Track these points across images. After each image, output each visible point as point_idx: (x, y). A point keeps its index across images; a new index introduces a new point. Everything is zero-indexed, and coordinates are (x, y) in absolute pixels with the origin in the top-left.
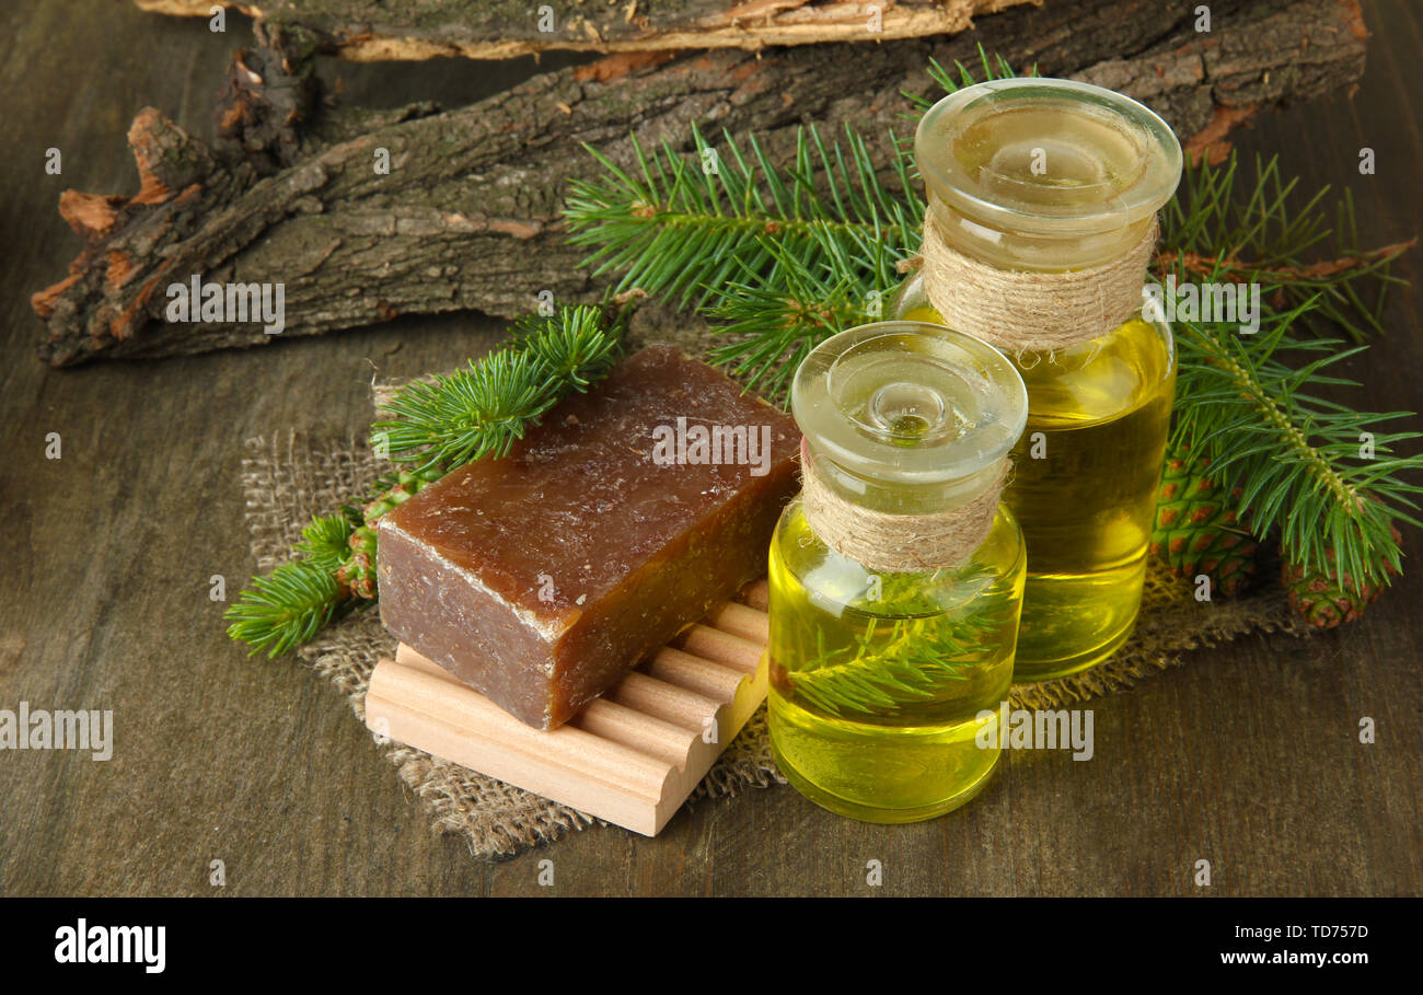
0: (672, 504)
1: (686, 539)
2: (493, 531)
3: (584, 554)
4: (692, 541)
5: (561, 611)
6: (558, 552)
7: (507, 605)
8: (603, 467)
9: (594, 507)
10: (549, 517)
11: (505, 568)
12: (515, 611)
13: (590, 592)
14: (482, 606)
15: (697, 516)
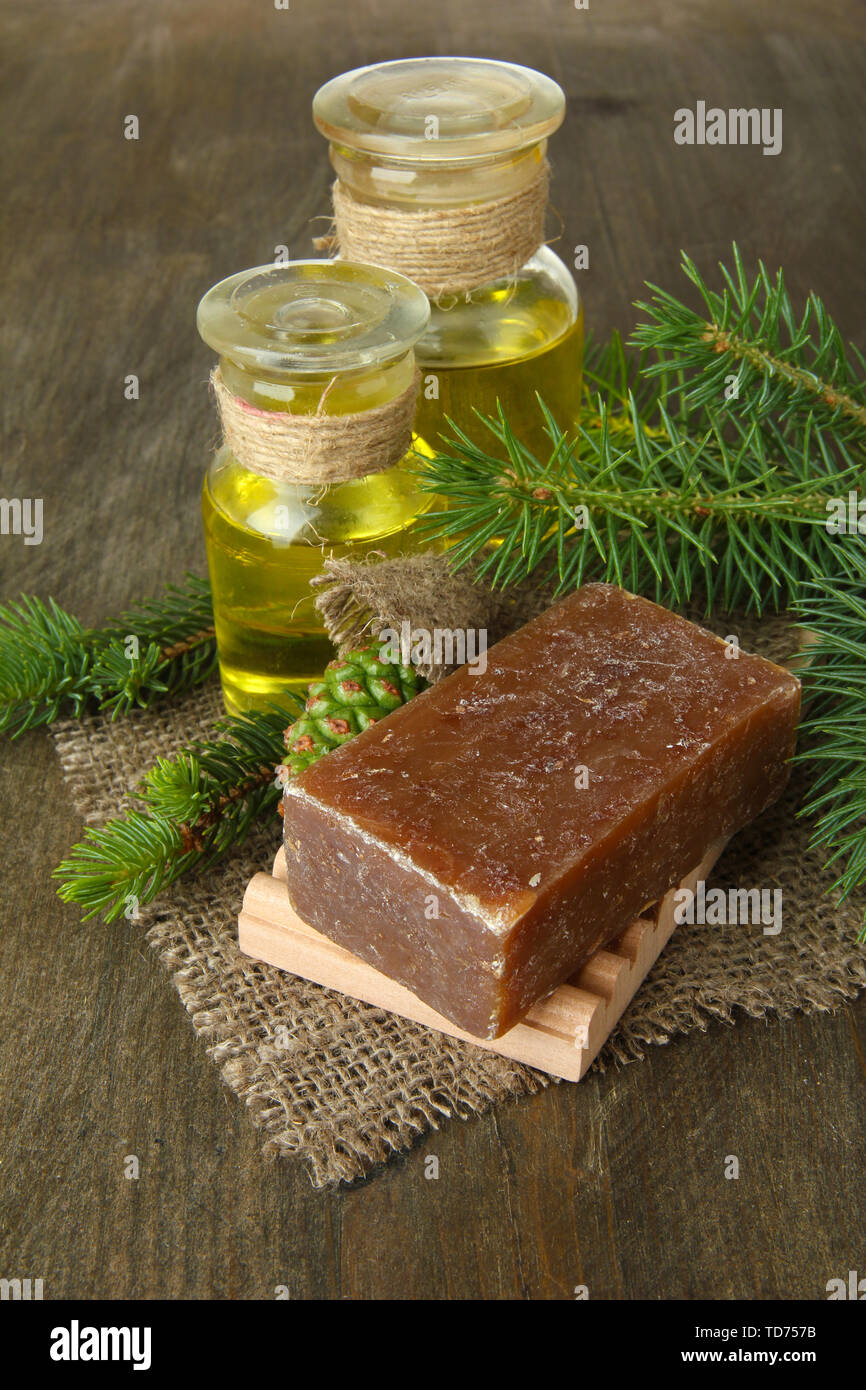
0: (633, 761)
1: (654, 801)
2: (421, 797)
3: (534, 823)
4: (661, 803)
5: (511, 895)
6: (501, 820)
7: (443, 889)
8: (546, 719)
9: (540, 765)
10: (488, 779)
11: (441, 844)
12: (453, 895)
13: (545, 872)
14: (411, 889)
15: (665, 774)
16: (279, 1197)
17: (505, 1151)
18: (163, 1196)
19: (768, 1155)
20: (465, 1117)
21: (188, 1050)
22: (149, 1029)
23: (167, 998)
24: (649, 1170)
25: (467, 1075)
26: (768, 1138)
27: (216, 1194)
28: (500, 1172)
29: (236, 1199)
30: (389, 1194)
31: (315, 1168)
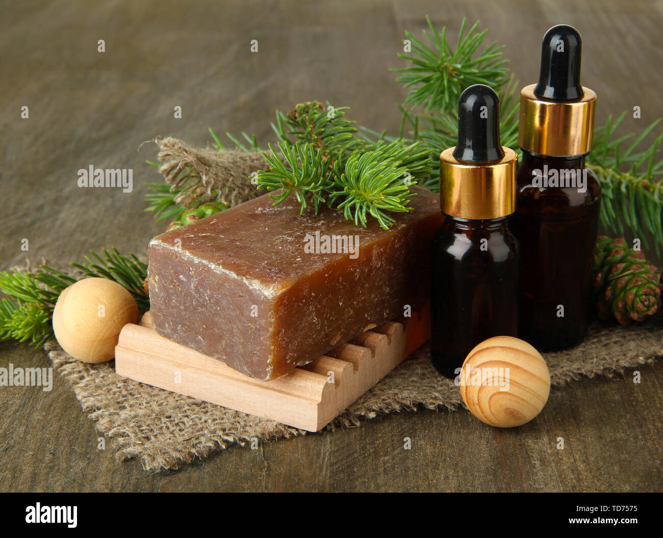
2: (231, 244)
3: (297, 253)
5: (279, 279)
6: (277, 253)
7: (239, 278)
9: (304, 232)
10: (273, 238)
11: (241, 261)
12: (245, 281)
15: (377, 237)
16: (122, 478)
17: (266, 462)
18: (50, 476)
19: (430, 469)
20: (243, 444)
21: (77, 417)
22: (55, 408)
23: (68, 396)
24: (354, 472)
25: (248, 428)
26: (431, 461)
27: (83, 475)
28: (261, 470)
29: (95, 478)
30: (190, 478)
31: (147, 461)
